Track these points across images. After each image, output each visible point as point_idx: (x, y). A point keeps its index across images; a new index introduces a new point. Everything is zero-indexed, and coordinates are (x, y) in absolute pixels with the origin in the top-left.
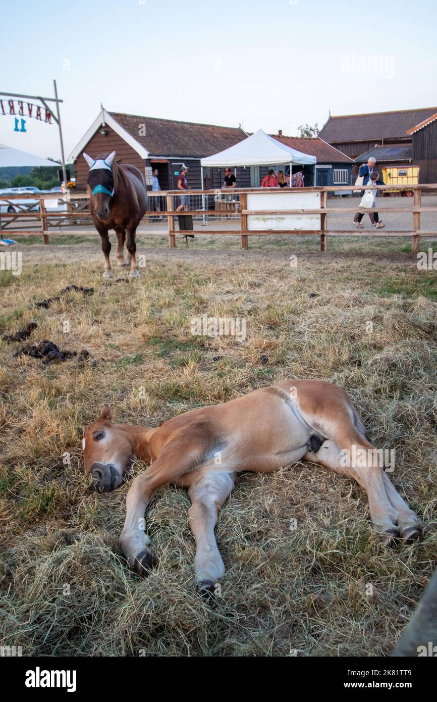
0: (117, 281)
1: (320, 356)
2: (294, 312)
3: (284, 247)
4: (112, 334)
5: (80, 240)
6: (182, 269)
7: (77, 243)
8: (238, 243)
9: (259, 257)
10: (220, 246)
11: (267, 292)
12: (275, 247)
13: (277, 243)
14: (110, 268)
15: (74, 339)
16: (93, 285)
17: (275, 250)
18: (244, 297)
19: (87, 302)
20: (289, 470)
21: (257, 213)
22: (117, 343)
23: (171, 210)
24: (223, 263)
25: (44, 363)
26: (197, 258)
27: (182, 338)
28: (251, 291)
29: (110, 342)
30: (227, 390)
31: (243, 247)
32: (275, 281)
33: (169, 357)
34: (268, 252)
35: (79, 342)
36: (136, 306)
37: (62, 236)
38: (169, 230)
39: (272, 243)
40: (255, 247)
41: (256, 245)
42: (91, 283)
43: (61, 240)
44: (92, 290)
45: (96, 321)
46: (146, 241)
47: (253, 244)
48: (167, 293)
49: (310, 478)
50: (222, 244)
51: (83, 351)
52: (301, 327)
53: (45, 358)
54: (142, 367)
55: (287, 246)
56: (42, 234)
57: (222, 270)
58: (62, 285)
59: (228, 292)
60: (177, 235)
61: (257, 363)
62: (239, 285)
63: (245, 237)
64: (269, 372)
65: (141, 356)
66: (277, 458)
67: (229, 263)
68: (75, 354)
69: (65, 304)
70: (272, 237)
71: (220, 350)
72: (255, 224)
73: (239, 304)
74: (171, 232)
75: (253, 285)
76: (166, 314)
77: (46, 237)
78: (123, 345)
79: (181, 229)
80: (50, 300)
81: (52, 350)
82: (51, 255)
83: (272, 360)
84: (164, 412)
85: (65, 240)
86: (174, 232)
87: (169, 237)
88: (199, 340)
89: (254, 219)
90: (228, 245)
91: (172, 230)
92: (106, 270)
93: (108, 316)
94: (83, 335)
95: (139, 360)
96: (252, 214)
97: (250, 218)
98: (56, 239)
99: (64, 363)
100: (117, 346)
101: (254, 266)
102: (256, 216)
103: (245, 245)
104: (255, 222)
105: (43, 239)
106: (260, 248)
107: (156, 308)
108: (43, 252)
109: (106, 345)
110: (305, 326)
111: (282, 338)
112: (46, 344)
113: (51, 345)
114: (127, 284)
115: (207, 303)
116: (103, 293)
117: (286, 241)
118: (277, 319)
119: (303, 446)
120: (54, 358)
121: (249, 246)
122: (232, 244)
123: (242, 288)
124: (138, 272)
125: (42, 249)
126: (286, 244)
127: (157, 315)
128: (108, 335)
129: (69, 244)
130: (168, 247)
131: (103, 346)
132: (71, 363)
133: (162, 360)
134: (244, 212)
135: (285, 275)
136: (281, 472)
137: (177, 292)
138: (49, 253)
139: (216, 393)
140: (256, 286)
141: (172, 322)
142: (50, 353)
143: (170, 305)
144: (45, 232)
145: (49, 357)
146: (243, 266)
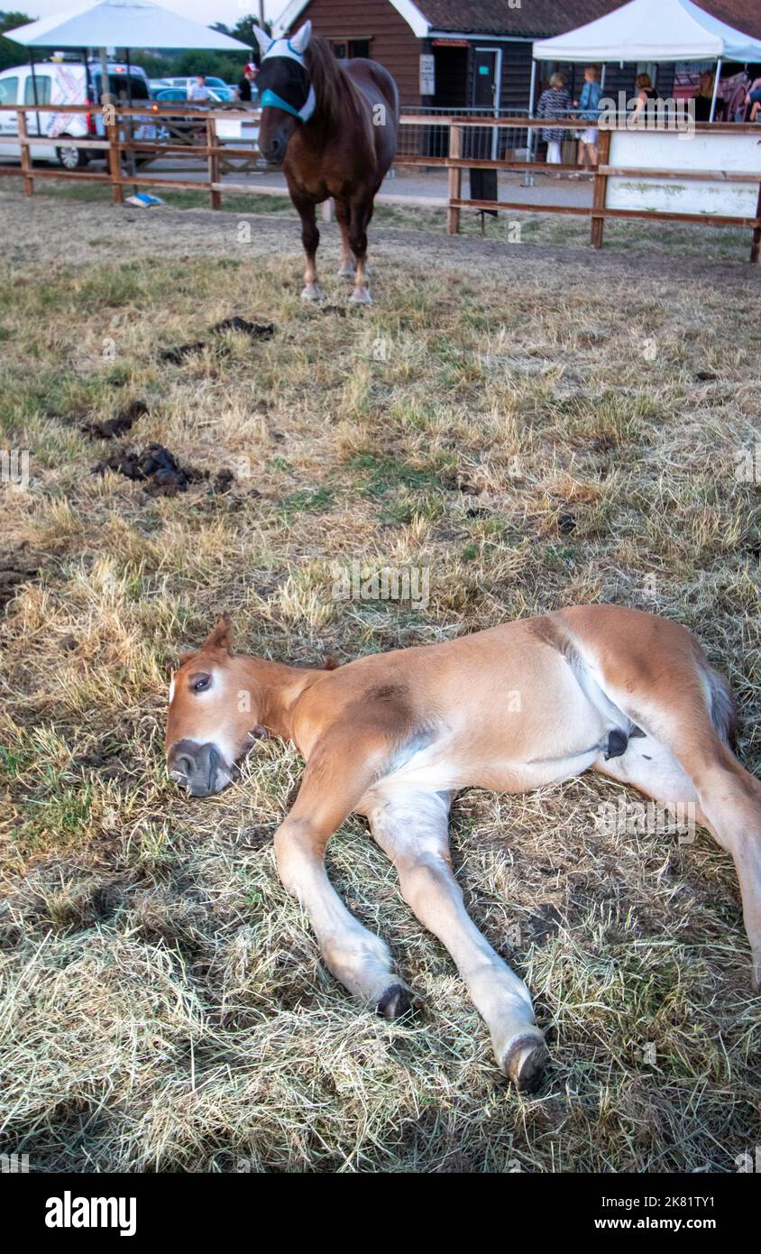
0: (324, 311)
1: (680, 528)
2: (655, 416)
3: (677, 248)
4: (287, 435)
5: (281, 203)
6: (458, 290)
7: (274, 210)
8: (584, 232)
9: (618, 270)
10: (549, 236)
11: (612, 358)
12: (659, 246)
13: (665, 237)
14: (315, 281)
15: (212, 441)
16: (276, 318)
17: (657, 253)
18: (562, 368)
19: (255, 357)
20: (557, 792)
21: (629, 173)
22: (290, 459)
23: (457, 156)
24: (543, 278)
25: (146, 490)
26: (495, 265)
27: (416, 460)
28: (580, 355)
29: (279, 455)
30: (473, 593)
31: (592, 243)
32: (635, 332)
33: (383, 498)
34: (641, 256)
35: (221, 449)
36: (345, 374)
37: (248, 194)
38: (450, 197)
39: (654, 237)
40: (617, 244)
41: (622, 240)
42: (274, 312)
43: (245, 203)
44: (271, 330)
45: (263, 403)
46: (407, 215)
47: (616, 234)
48: (413, 347)
49: (593, 815)
50: (552, 232)
51: (223, 471)
52: (659, 455)
53: (150, 480)
54: (325, 518)
55: (683, 246)
56: (208, 189)
57: (534, 297)
58: (217, 313)
59: (535, 354)
60: (464, 207)
61: (552, 530)
62: (559, 339)
63: (598, 221)
64: (569, 555)
65: (328, 494)
66: (531, 769)
67: (554, 281)
68: (207, 475)
69: (212, 361)
70: (657, 224)
71: (485, 494)
72: (622, 197)
73: (550, 383)
74: (453, 201)
75: (588, 341)
76: (397, 398)
77: (216, 194)
78: (301, 464)
79: (473, 196)
80: (185, 349)
81: (163, 467)
82: (217, 237)
83: (581, 528)
84: (343, 629)
85: (253, 202)
86: (458, 201)
87: (449, 212)
88: (447, 467)
89: (622, 185)
90: (565, 233)
91: (456, 197)
92: (308, 285)
93: (289, 392)
94: (229, 434)
95: (323, 501)
96: (617, 175)
97: (614, 183)
98: (237, 199)
99: (182, 495)
100: (289, 465)
101: (602, 292)
102: (626, 180)
103: (597, 238)
104: (623, 191)
105: (210, 197)
106: (626, 246)
107: (382, 383)
108: (206, 229)
109: (268, 462)
110: (666, 453)
111: (613, 477)
112: (155, 453)
113: (163, 456)
114: (341, 319)
115: (484, 378)
116: (292, 337)
117: (683, 235)
118: (615, 431)
119: (589, 751)
120: (165, 483)
121: (605, 240)
122: (573, 233)
123: (564, 347)
124: (367, 293)
125: (204, 220)
126: (682, 241)
127: (382, 399)
128: (279, 437)
129: (258, 211)
130: (445, 230)
131: (263, 464)
132: (193, 496)
133: (369, 504)
134: (603, 169)
135: (659, 321)
136: (536, 798)
137: (432, 348)
138: (216, 231)
139: (451, 597)
140: (593, 343)
141: (404, 421)
142: (158, 472)
143: (412, 377)
144: (215, 186)
145: (156, 479)
146: (580, 292)
